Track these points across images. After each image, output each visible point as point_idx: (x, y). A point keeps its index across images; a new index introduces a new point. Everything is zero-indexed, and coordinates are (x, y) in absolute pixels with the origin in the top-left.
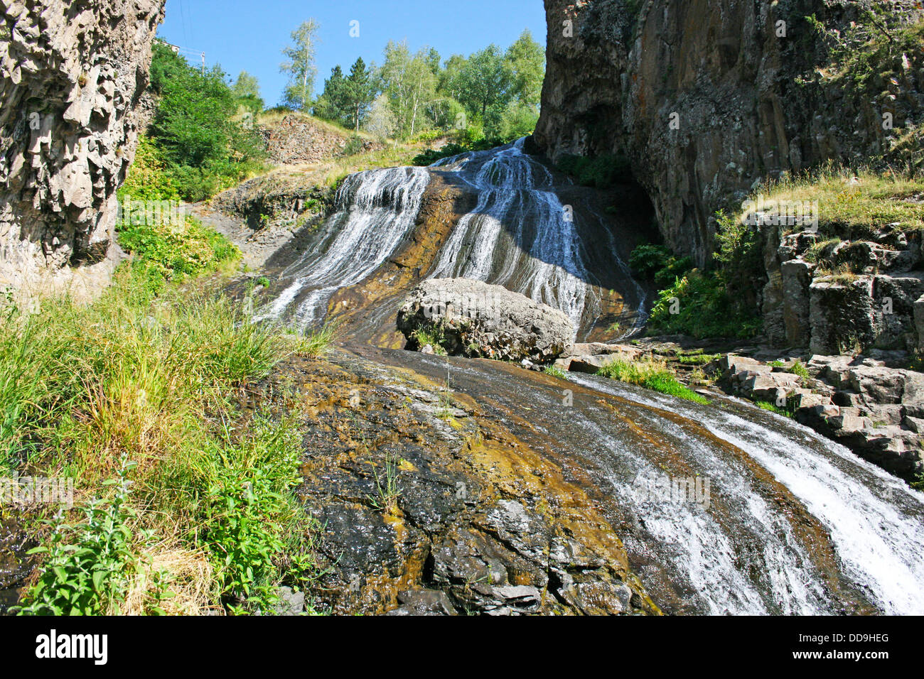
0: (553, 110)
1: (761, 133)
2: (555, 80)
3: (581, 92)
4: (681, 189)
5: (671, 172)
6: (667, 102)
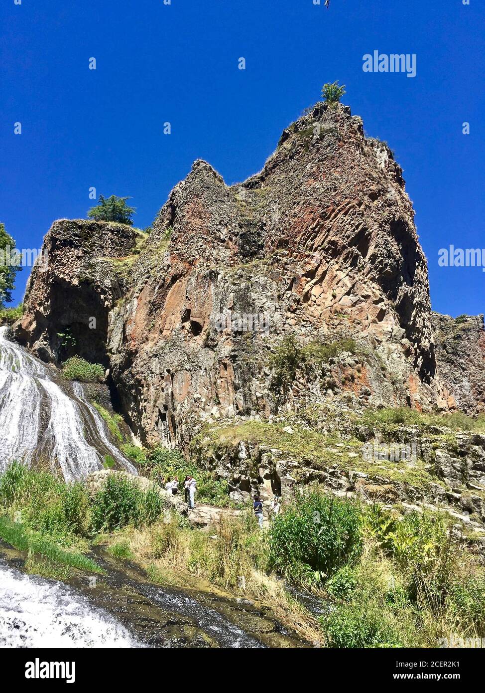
1: (218, 381)
4: (158, 402)
5: (152, 389)
6: (150, 344)
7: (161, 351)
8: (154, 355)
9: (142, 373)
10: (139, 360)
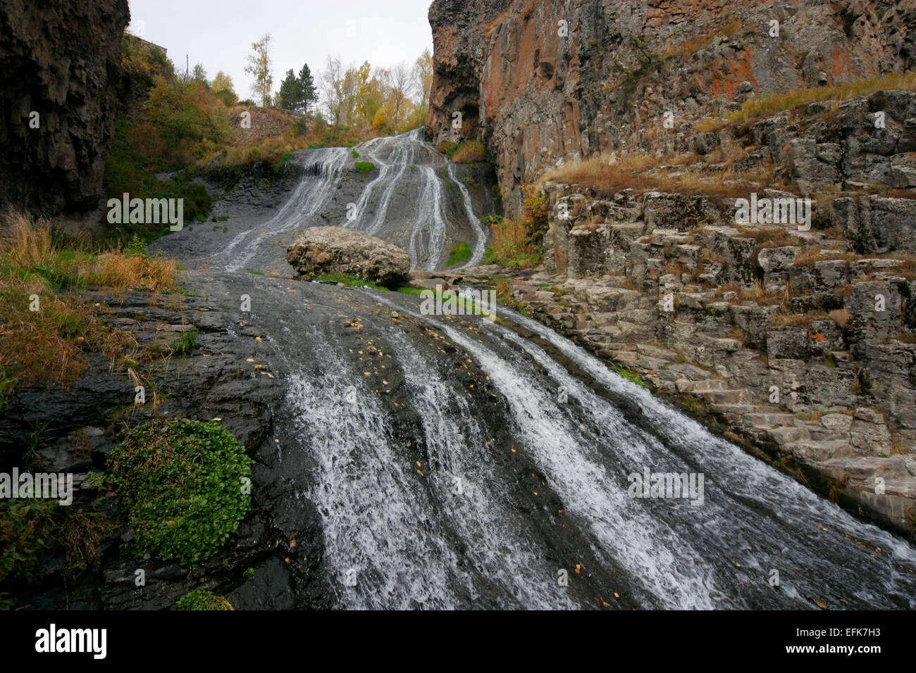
0: (437, 109)
1: (564, 127)
2: (439, 87)
3: (456, 97)
4: (512, 166)
6: (506, 104)
7: (514, 109)
8: (508, 115)
10: (497, 126)
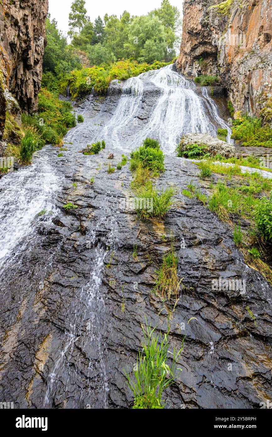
0: (186, 54)
2: (188, 41)
3: (198, 47)
4: (244, 91)
5: (240, 84)
6: (239, 56)
7: (245, 59)
8: (241, 62)
9: (235, 75)
10: (233, 68)
